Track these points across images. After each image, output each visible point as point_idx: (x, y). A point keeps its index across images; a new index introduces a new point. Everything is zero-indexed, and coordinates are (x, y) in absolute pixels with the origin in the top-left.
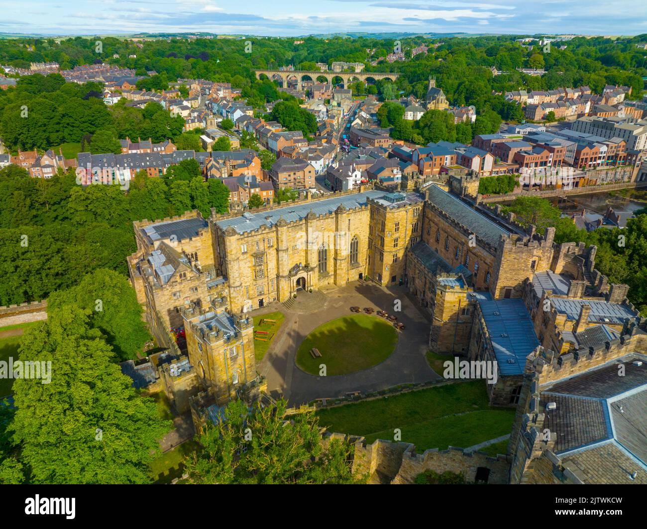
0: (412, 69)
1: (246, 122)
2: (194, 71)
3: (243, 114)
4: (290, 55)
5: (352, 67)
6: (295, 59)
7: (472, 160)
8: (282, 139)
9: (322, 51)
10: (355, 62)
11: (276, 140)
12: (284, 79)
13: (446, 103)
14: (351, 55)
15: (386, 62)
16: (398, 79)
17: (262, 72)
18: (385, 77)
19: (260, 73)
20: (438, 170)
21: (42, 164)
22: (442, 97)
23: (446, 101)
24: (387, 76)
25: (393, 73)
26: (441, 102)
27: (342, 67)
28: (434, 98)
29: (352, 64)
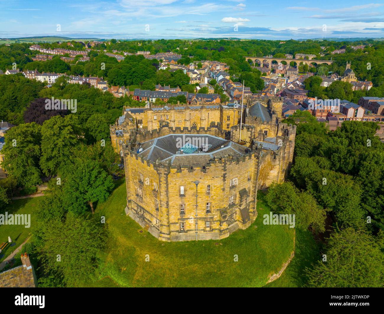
0: (342, 58)
1: (223, 82)
2: (213, 57)
3: (223, 78)
4: (274, 49)
5: (307, 57)
6: (275, 52)
7: (348, 110)
8: (237, 90)
9: (292, 47)
10: (311, 54)
11: (234, 91)
12: (262, 62)
13: (355, 79)
14: (309, 50)
15: (330, 54)
16: (332, 64)
17: (249, 58)
18: (323, 62)
19: (248, 58)
20: (326, 114)
21: (119, 92)
22: (352, 74)
23: (355, 77)
24: (325, 62)
25: (330, 61)
26: (351, 78)
27: (301, 57)
28: (347, 75)
29: (307, 55)
